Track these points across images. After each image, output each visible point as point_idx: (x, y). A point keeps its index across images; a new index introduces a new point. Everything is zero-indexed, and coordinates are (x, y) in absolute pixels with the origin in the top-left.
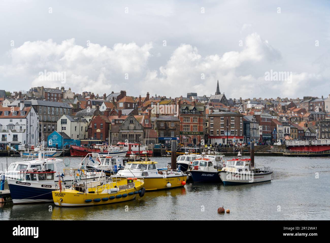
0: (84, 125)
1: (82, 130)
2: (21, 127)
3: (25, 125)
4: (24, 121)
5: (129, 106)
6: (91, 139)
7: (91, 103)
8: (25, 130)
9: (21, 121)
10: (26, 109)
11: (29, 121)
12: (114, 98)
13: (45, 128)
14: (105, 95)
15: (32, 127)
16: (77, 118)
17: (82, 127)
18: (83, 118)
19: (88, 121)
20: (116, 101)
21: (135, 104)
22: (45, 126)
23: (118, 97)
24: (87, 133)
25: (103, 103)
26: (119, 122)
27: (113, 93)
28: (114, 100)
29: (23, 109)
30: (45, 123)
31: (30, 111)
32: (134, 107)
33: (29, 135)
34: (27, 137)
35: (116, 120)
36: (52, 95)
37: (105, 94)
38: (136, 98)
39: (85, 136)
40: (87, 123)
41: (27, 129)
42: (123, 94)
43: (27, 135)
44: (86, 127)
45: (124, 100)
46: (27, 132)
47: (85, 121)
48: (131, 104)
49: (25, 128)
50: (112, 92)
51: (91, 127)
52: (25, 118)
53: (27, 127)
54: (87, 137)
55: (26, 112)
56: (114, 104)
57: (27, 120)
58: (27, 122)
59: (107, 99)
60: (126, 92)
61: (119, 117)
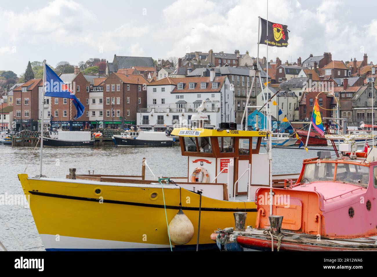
0: (293, 101)
1: (290, 109)
2: (213, 105)
3: (218, 101)
4: (217, 96)
5: (339, 73)
6: (305, 121)
7: (283, 70)
8: (219, 109)
9: (213, 96)
10: (217, 79)
11: (223, 96)
12: (316, 64)
13: (239, 105)
14: (299, 60)
15: (227, 105)
16: (284, 91)
17: (290, 104)
18: (290, 91)
19: (298, 95)
20: (318, 67)
21: (348, 70)
22: (238, 103)
23: (320, 61)
24: (297, 113)
25: (302, 71)
26: (345, 96)
27: (311, 56)
28: (315, 67)
29: (214, 80)
30: (239, 99)
31: (225, 82)
32: (346, 75)
33: (224, 115)
34: (222, 118)
35: (341, 93)
36: (225, 61)
37: (300, 57)
38: (348, 62)
39: (294, 116)
40: (296, 98)
41: (222, 108)
42: (327, 57)
43: (222, 115)
44: (295, 104)
45: (332, 66)
46: (222, 112)
47: (293, 95)
48: (342, 70)
49: (220, 106)
50: (311, 54)
51: (304, 103)
52: (220, 92)
53: (222, 105)
54: (298, 118)
55: (219, 84)
56: (316, 72)
57: (221, 94)
58: (222, 97)
59: (305, 65)
60: (331, 55)
61: (345, 89)
